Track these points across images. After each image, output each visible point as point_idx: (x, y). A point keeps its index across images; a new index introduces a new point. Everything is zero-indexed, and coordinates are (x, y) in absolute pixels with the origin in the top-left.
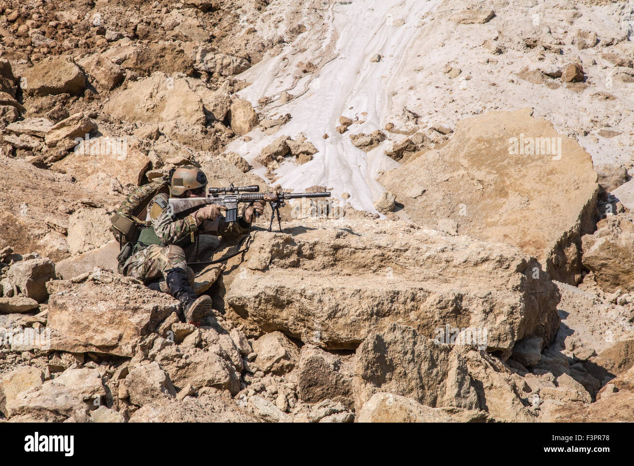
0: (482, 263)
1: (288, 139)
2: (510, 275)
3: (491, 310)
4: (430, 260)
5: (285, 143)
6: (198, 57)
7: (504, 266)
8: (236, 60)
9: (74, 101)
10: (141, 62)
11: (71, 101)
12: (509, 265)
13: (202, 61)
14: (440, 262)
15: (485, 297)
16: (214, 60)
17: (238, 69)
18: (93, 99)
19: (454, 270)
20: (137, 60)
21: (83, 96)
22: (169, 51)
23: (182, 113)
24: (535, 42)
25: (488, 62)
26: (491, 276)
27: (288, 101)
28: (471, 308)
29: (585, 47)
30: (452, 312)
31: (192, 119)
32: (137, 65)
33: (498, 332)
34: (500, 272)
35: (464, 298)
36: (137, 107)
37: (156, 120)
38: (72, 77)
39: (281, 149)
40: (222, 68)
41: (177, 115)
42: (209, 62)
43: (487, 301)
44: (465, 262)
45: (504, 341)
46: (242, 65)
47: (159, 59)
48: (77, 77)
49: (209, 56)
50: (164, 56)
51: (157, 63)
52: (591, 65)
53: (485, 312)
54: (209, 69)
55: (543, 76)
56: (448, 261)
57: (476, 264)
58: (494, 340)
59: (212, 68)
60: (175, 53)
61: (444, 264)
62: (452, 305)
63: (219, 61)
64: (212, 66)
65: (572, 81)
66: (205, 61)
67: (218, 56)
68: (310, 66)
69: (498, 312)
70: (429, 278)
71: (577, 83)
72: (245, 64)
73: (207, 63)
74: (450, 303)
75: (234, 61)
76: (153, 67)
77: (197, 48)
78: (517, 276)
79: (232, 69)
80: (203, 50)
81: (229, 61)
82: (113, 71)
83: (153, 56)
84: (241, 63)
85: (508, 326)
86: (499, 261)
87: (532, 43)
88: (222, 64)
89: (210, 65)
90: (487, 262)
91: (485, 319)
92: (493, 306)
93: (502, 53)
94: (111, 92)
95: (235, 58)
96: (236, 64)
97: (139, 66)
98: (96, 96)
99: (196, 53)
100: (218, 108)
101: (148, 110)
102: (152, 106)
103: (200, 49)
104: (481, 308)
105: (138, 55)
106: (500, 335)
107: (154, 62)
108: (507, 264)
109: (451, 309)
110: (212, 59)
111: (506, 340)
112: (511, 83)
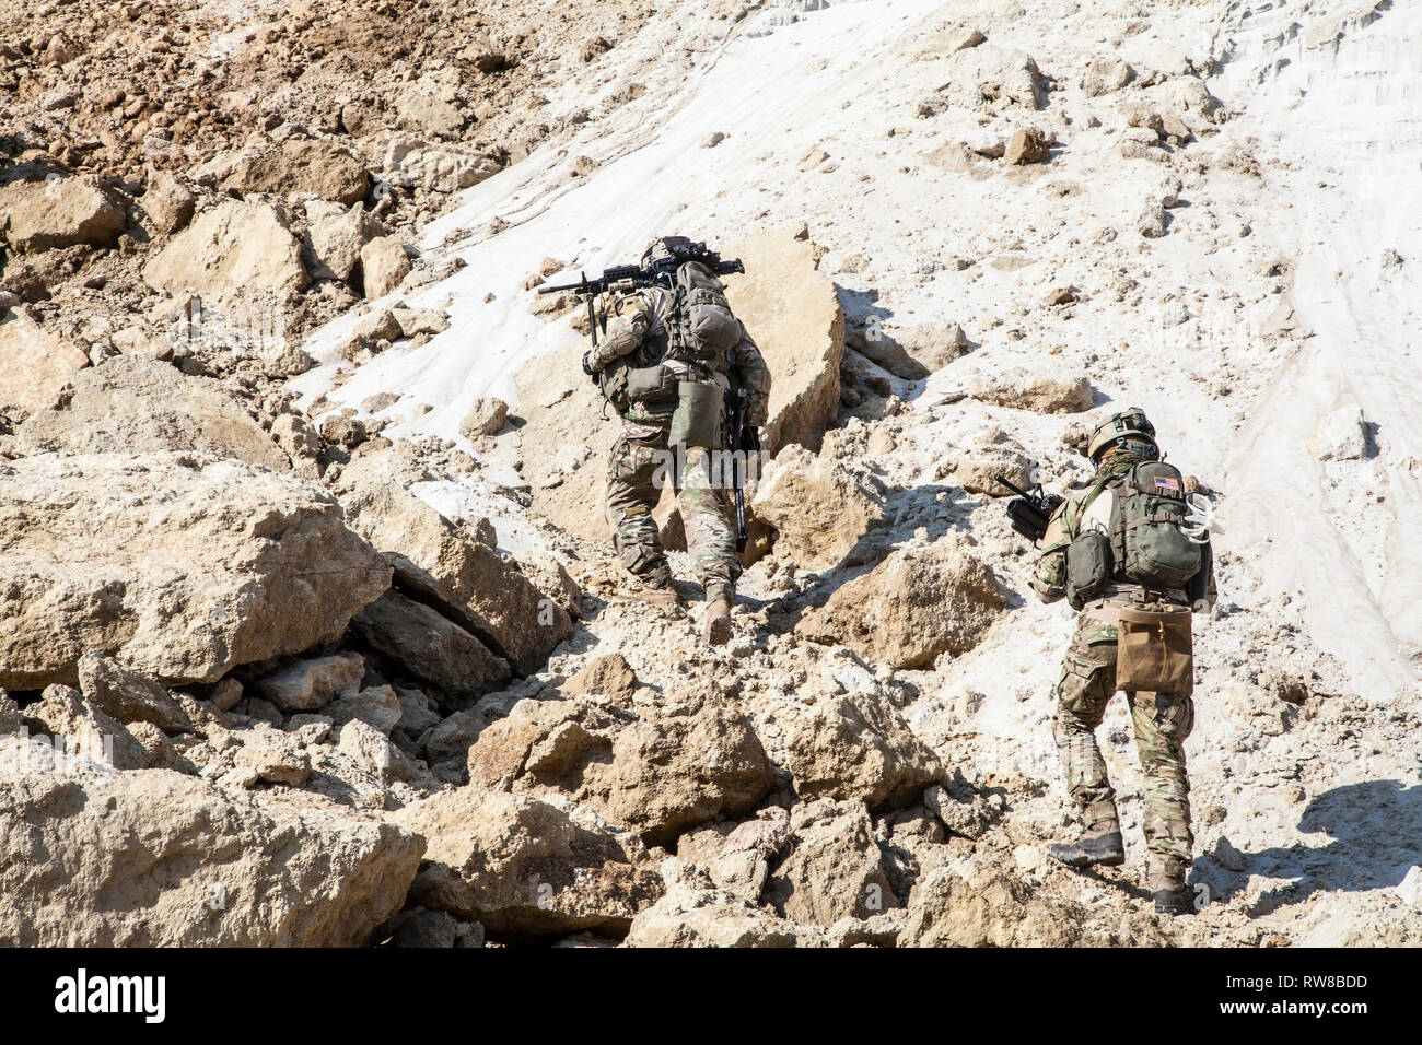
0: (195, 522)
1: (397, 307)
2: (241, 543)
3: (179, 608)
4: (111, 522)
5: (391, 316)
6: (388, 161)
7: (234, 527)
8: (466, 162)
9: (100, 258)
10: (257, 178)
11: (92, 257)
12: (243, 524)
13: (396, 167)
14: (128, 525)
15: (169, 585)
16: (420, 164)
17: (470, 177)
18: (134, 252)
19: (149, 537)
20: (248, 174)
21: (117, 247)
22: (317, 154)
23: (263, 268)
24: (997, 89)
25: (892, 133)
26: (208, 545)
27: (497, 232)
28: (138, 608)
29: (1099, 92)
30: (94, 615)
31: (278, 279)
32: (248, 182)
33: (185, 649)
34: (225, 537)
35: (128, 589)
36: (191, 261)
37: (222, 284)
38: (90, 214)
39: (382, 326)
40: (437, 178)
41: (254, 272)
42: (410, 169)
43: (171, 592)
44: (166, 522)
45: (196, 665)
46: (478, 171)
47: (295, 170)
48: (99, 213)
49: (412, 156)
50: (307, 164)
51: (290, 177)
52: (1086, 127)
53: (162, 612)
54: (410, 181)
55: (968, 157)
56: (140, 523)
57: (185, 526)
58: (174, 663)
59: (416, 179)
60: (328, 155)
61: (133, 528)
62: (93, 603)
63: (430, 167)
64: (416, 175)
65: (1019, 163)
66: (402, 168)
67: (428, 156)
68: (585, 164)
69: (193, 611)
70: (97, 556)
71: (1028, 167)
72: (486, 168)
73: (407, 171)
74: (89, 599)
75: (462, 163)
76: (280, 185)
77: (386, 142)
78: (254, 543)
79: (456, 179)
80: (397, 148)
81: (450, 164)
82: (175, 197)
83: (284, 162)
84: (477, 165)
85: (209, 637)
86: (224, 518)
87: (992, 92)
88: (436, 171)
89: (413, 174)
90: (204, 521)
91: (161, 626)
92: (185, 602)
93: (933, 114)
94: (172, 237)
95: (462, 158)
96: (464, 169)
97: (252, 185)
98: (142, 246)
99: (385, 152)
100: (336, 255)
101: (208, 266)
102: (215, 259)
103: (392, 146)
104: (156, 605)
105: (253, 164)
106: (188, 653)
107: (283, 175)
108: (240, 522)
109: (90, 610)
110: (417, 162)
111: (202, 662)
112: (903, 175)
